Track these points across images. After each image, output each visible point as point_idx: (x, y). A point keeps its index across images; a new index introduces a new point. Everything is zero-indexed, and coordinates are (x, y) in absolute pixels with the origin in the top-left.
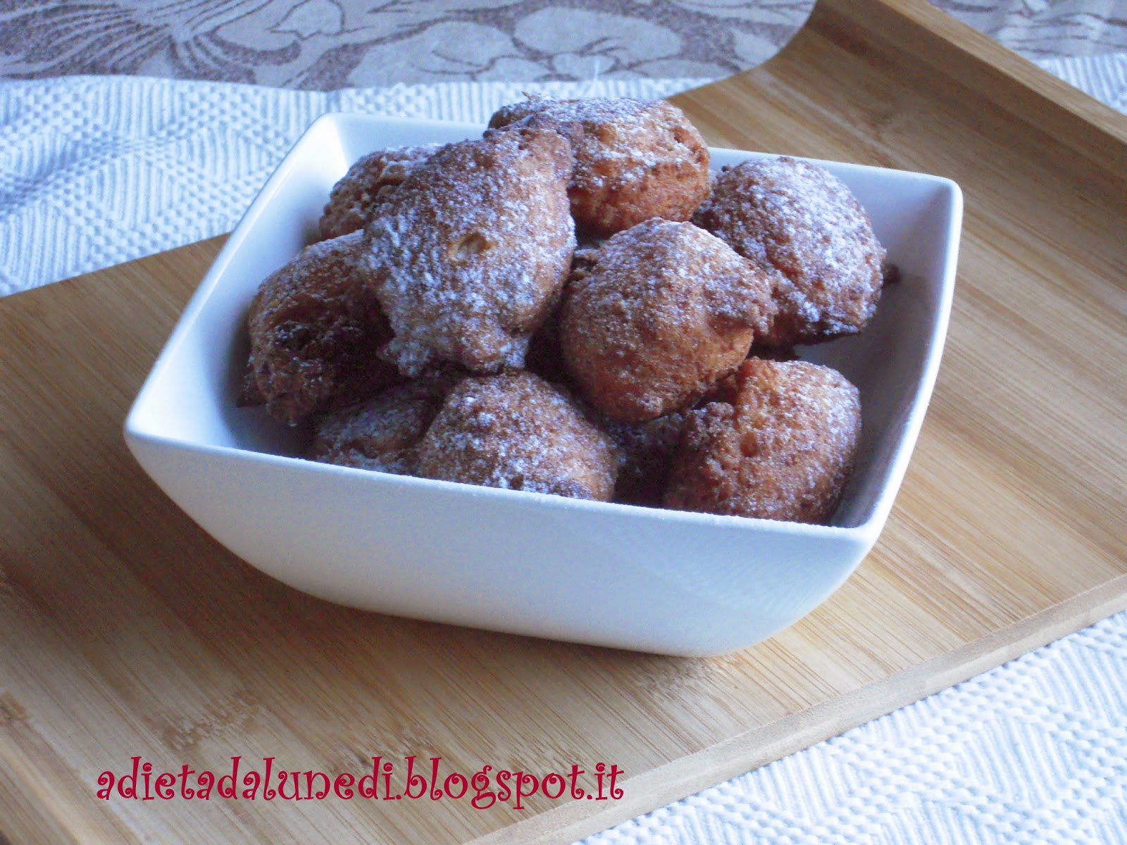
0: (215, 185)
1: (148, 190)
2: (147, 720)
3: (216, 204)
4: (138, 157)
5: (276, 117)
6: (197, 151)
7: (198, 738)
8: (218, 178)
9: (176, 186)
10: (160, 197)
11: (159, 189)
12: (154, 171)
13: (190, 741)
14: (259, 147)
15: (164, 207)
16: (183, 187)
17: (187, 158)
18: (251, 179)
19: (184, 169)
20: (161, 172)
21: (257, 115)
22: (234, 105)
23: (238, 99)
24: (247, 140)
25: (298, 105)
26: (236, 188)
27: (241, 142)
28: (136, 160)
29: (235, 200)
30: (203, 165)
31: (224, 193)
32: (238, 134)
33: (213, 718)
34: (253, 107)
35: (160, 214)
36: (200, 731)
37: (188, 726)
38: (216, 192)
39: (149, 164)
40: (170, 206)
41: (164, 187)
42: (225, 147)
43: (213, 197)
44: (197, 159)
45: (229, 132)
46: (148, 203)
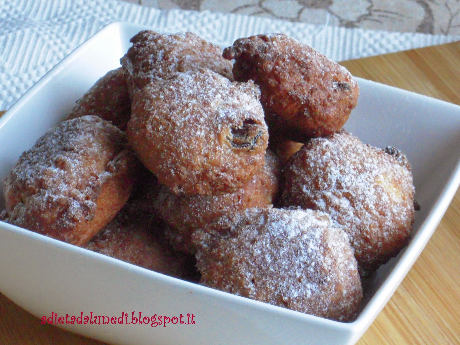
1: (32, 51)
4: (32, 31)
6: (71, 30)
9: (50, 52)
10: (38, 58)
11: (39, 53)
12: (40, 40)
15: (39, 63)
16: (54, 53)
17: (63, 34)
19: (59, 41)
20: (43, 41)
28: (31, 32)
30: (71, 39)
35: (35, 68)
39: (38, 36)
40: (43, 64)
41: (42, 51)
44: (69, 35)
46: (29, 60)
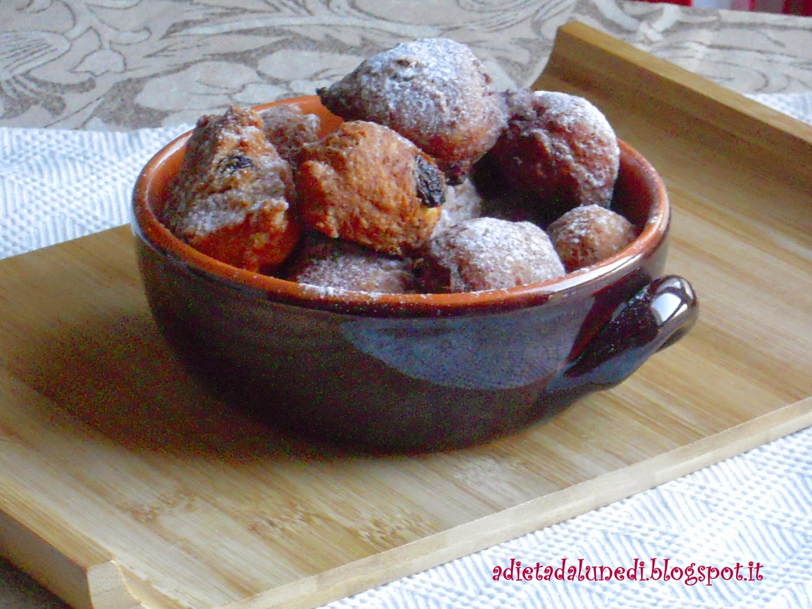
0: (53, 191)
2: (118, 507)
3: (57, 205)
5: (92, 146)
7: (155, 515)
8: (55, 185)
13: (150, 516)
14: (82, 163)
18: (79, 185)
21: (77, 146)
22: (58, 142)
23: (61, 138)
24: (71, 159)
25: (107, 140)
26: (69, 193)
27: (67, 160)
29: (69, 202)
31: (61, 196)
32: (64, 157)
33: (164, 505)
34: (73, 142)
36: (156, 511)
37: (147, 509)
38: (55, 196)
42: (56, 164)
43: (53, 200)
45: (57, 156)
